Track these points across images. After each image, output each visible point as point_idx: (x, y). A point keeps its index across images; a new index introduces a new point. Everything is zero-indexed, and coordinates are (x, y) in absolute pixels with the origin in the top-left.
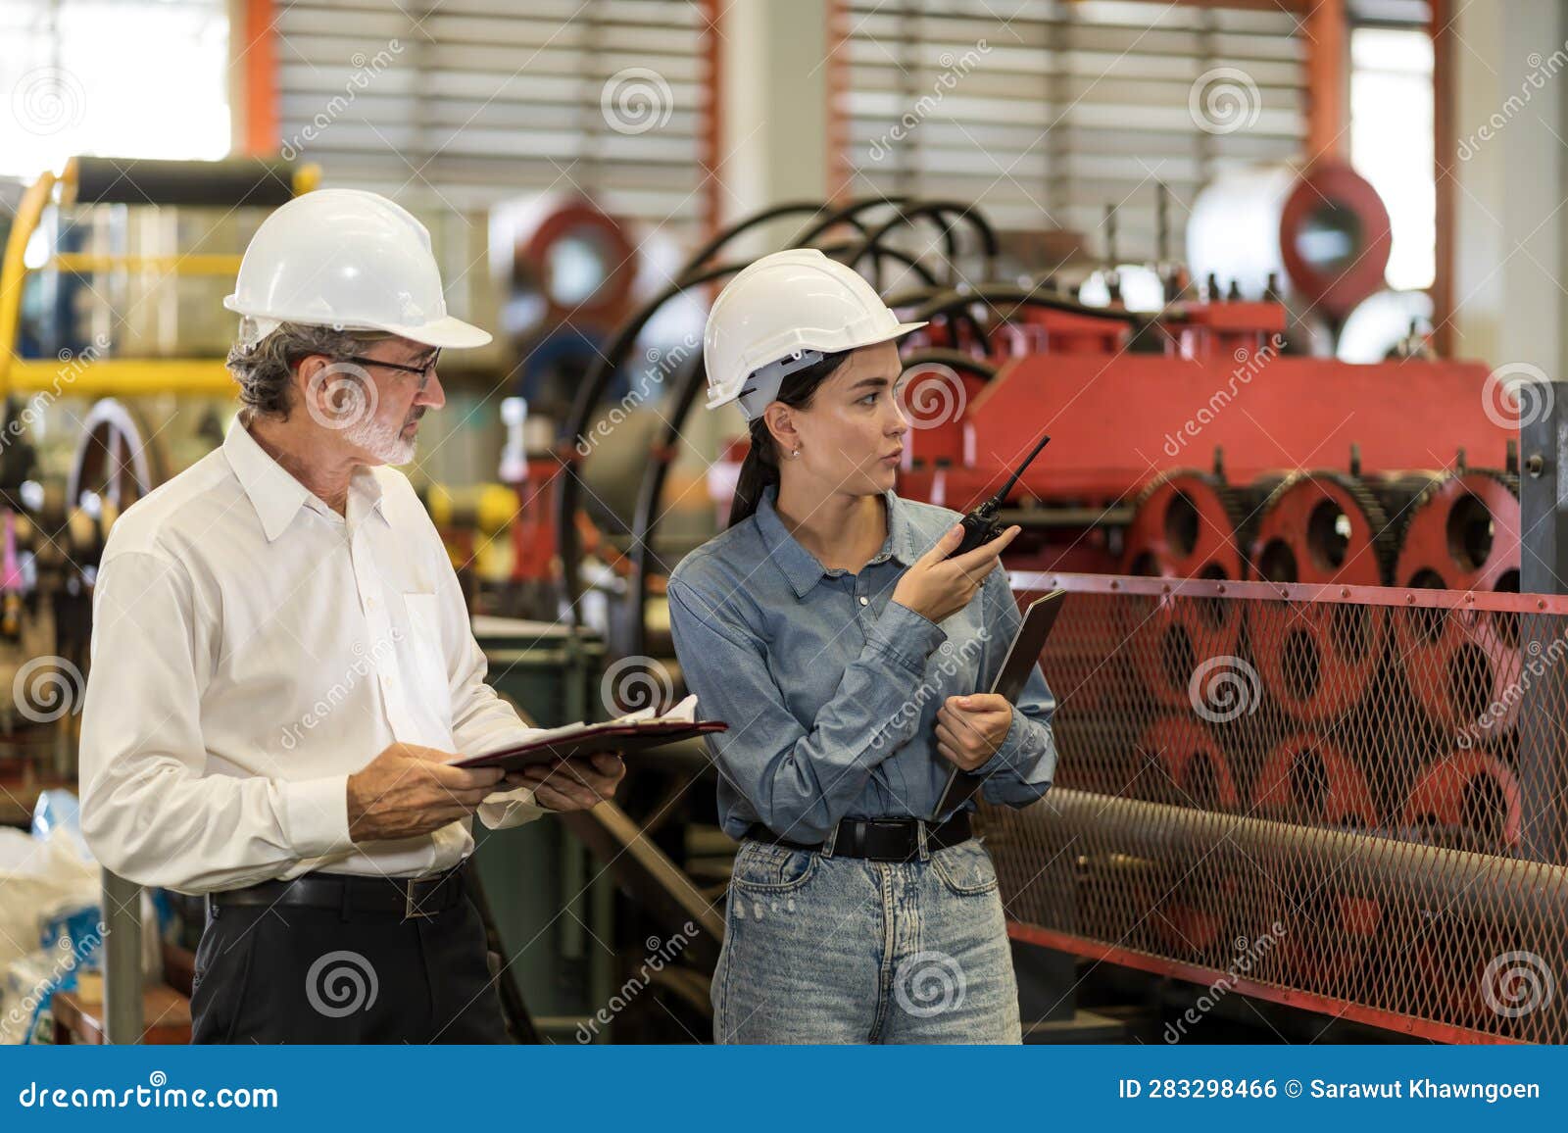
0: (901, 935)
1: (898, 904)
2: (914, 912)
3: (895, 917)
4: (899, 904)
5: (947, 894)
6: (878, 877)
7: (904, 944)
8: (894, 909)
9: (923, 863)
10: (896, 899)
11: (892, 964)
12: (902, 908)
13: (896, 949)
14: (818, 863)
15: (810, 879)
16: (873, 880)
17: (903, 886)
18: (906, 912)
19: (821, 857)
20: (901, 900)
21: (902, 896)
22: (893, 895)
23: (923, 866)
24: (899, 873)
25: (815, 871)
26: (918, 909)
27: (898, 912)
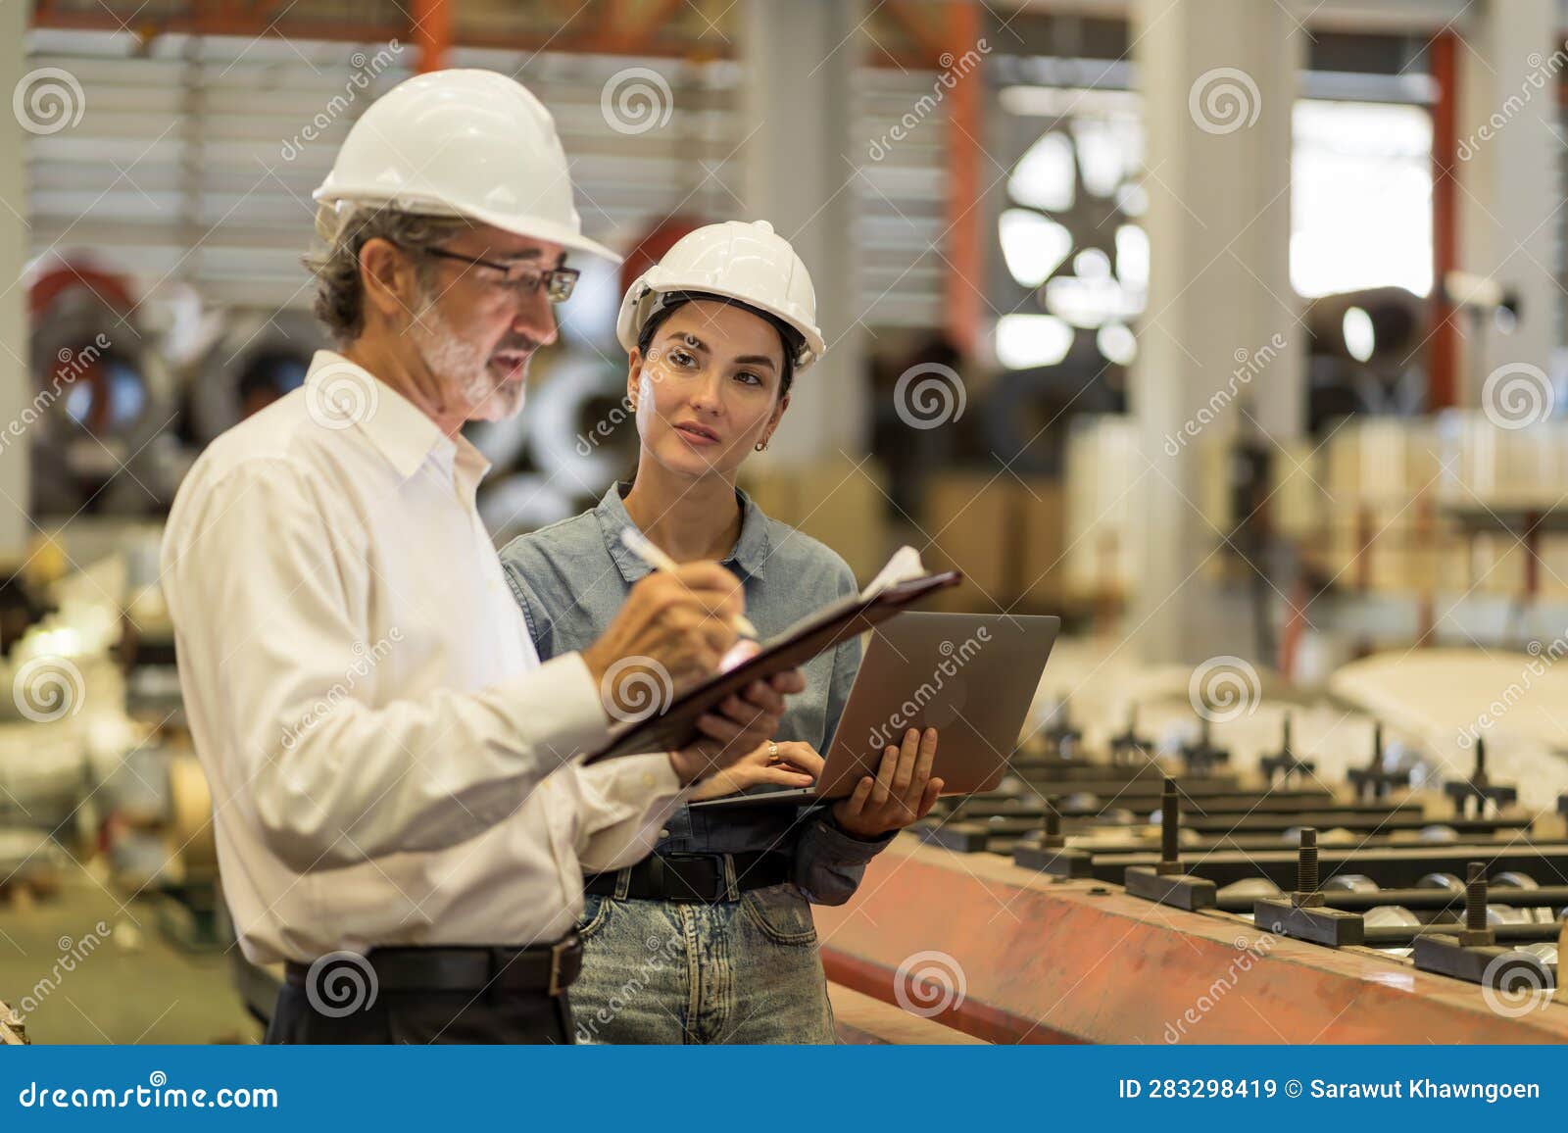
0: (708, 987)
1: (702, 950)
2: (724, 962)
3: (701, 966)
4: (705, 951)
5: (761, 939)
6: (681, 922)
7: (712, 998)
8: (699, 956)
9: (732, 903)
10: (701, 945)
11: (698, 1021)
12: (709, 957)
13: (702, 1004)
14: (611, 907)
15: (602, 926)
16: (674, 924)
17: (708, 931)
18: (714, 960)
19: (615, 901)
20: (707, 947)
21: (708, 941)
22: (697, 941)
23: (731, 907)
24: (704, 915)
25: (608, 916)
26: (728, 957)
27: (704, 961)
